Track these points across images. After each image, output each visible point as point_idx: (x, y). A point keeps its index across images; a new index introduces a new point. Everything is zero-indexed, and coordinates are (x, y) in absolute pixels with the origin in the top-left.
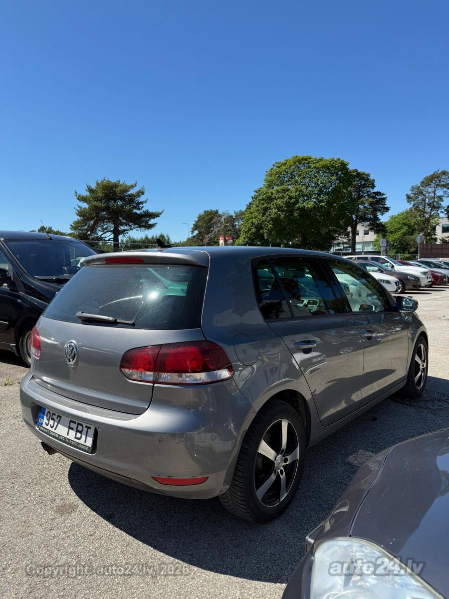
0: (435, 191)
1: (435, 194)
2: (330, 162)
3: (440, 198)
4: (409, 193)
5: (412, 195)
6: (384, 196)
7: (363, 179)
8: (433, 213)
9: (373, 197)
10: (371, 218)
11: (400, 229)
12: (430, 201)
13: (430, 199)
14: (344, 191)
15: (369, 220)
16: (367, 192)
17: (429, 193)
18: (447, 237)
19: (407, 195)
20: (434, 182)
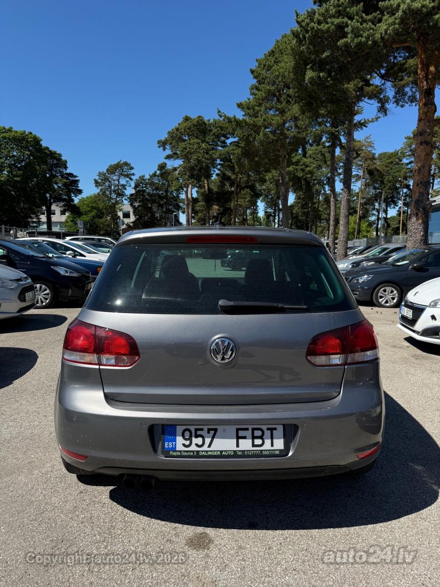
0: (119, 179)
1: (119, 183)
2: (21, 134)
3: (124, 186)
4: (97, 178)
5: (100, 181)
6: (77, 179)
7: (55, 158)
8: (118, 199)
9: (67, 179)
10: (65, 199)
11: (90, 211)
12: (116, 188)
13: (115, 186)
14: (38, 168)
15: (64, 200)
16: (60, 172)
17: (114, 181)
18: (131, 223)
19: (94, 180)
20: (118, 171)
